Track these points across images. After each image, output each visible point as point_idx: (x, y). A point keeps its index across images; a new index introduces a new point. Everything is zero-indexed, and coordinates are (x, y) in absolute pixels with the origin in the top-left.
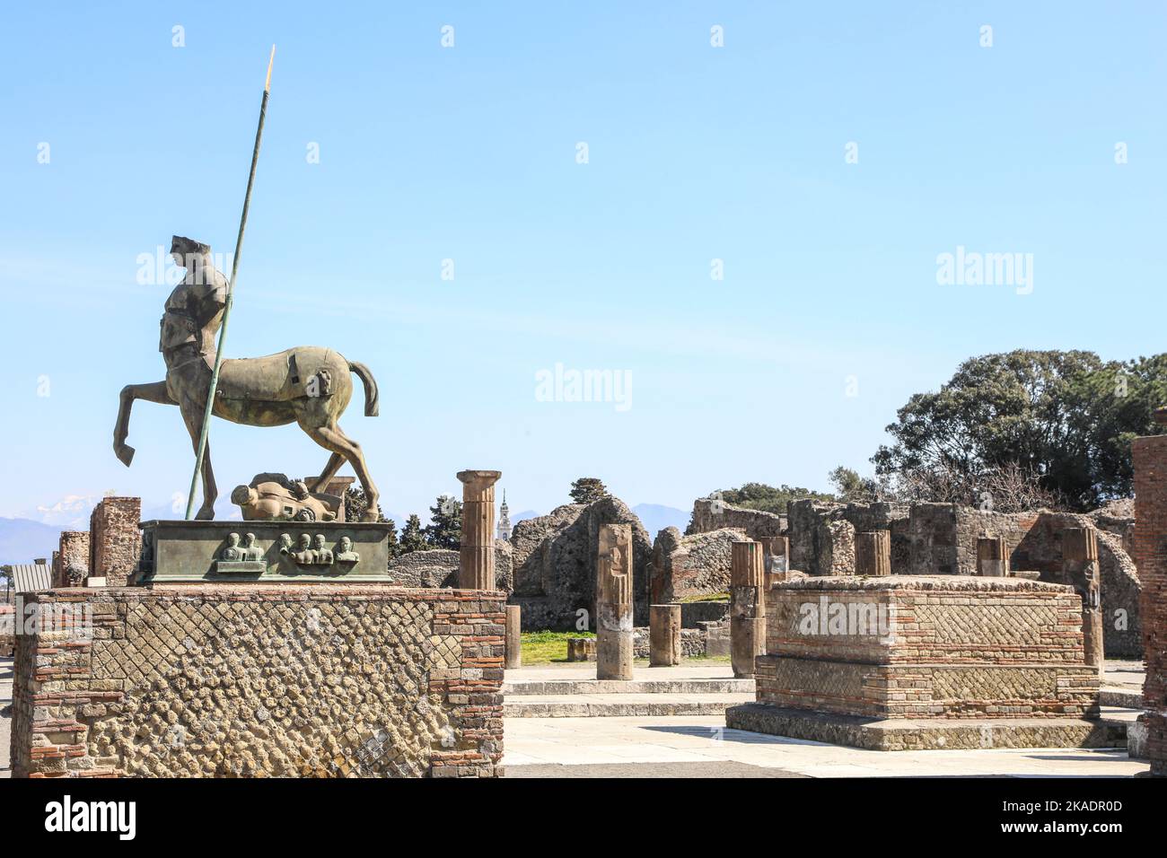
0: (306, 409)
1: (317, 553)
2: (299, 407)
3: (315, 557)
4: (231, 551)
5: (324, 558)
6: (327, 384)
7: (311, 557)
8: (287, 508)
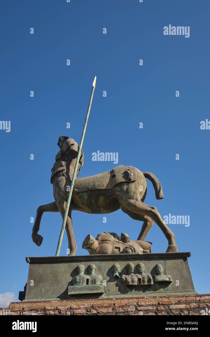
0: (121, 191)
1: (140, 277)
2: (117, 191)
3: (139, 279)
4: (78, 277)
5: (146, 280)
6: (131, 175)
7: (136, 279)
8: (116, 248)
